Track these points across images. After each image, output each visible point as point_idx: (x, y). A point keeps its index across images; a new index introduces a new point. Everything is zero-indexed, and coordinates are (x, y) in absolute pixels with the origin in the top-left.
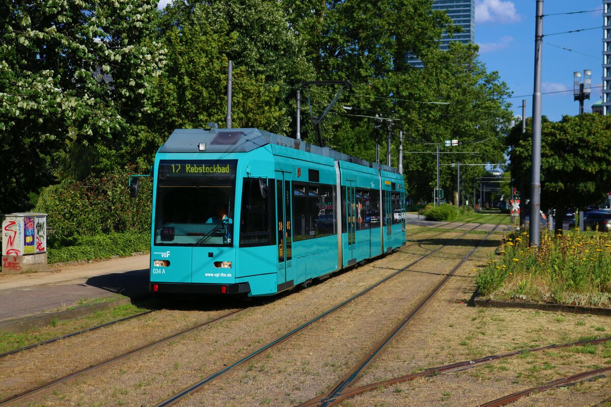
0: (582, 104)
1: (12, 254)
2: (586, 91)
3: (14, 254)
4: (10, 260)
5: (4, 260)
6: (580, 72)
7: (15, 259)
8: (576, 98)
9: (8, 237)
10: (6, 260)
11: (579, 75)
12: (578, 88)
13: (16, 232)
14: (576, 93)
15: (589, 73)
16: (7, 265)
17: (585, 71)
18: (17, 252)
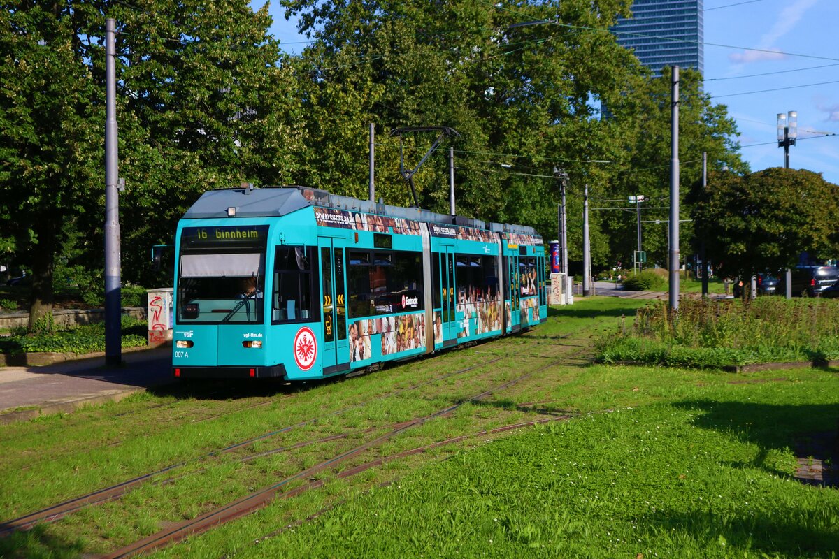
0: (787, 151)
1: (158, 329)
2: (792, 135)
3: (161, 329)
4: (156, 335)
5: (151, 334)
6: (785, 114)
7: (161, 333)
8: (781, 144)
9: (154, 312)
10: (152, 334)
11: (783, 117)
12: (782, 133)
13: (161, 307)
14: (780, 138)
15: (794, 115)
16: (153, 339)
17: (790, 113)
18: (163, 326)
